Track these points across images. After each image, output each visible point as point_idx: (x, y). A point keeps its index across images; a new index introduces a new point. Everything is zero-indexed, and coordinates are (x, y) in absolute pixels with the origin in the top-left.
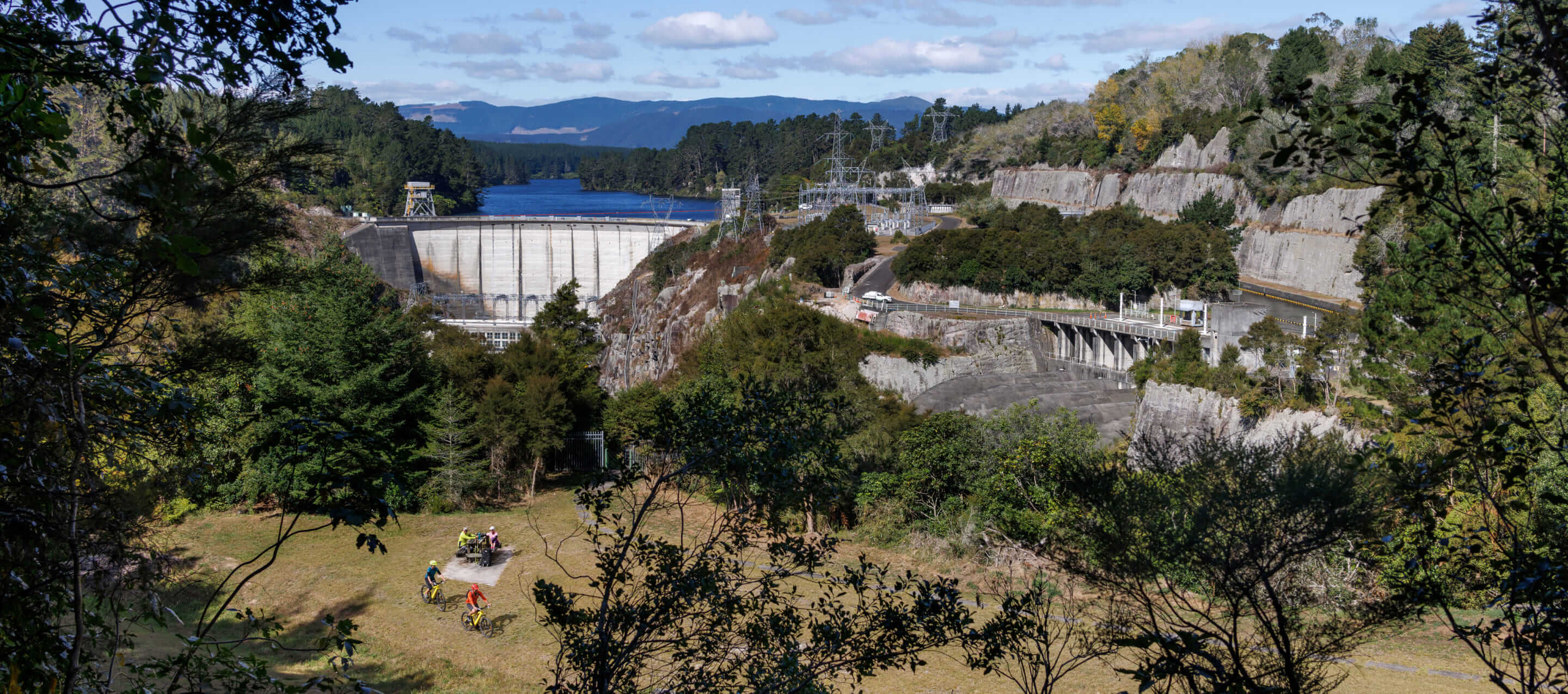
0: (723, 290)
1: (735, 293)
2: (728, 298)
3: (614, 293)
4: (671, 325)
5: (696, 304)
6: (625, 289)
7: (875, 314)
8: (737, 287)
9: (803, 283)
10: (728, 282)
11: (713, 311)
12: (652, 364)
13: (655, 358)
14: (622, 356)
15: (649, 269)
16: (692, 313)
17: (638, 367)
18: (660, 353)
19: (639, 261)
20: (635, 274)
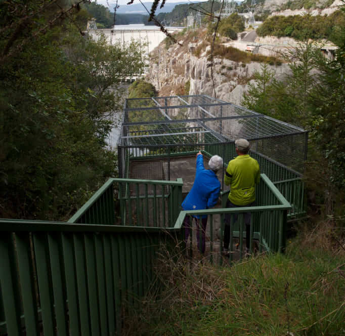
0: (190, 45)
1: (194, 46)
2: (192, 48)
3: (154, 51)
4: (172, 59)
5: (180, 52)
6: (157, 50)
7: (254, 47)
8: (195, 44)
9: (223, 37)
10: (192, 42)
11: (186, 54)
12: (166, 73)
13: (167, 72)
14: (157, 72)
15: (164, 43)
16: (179, 55)
17: (161, 75)
18: (168, 69)
19: (161, 41)
20: (160, 45)
